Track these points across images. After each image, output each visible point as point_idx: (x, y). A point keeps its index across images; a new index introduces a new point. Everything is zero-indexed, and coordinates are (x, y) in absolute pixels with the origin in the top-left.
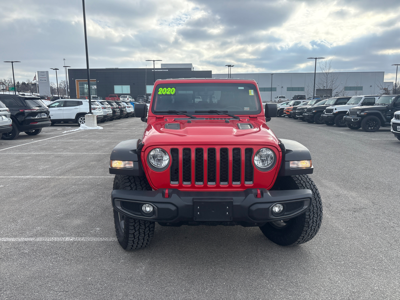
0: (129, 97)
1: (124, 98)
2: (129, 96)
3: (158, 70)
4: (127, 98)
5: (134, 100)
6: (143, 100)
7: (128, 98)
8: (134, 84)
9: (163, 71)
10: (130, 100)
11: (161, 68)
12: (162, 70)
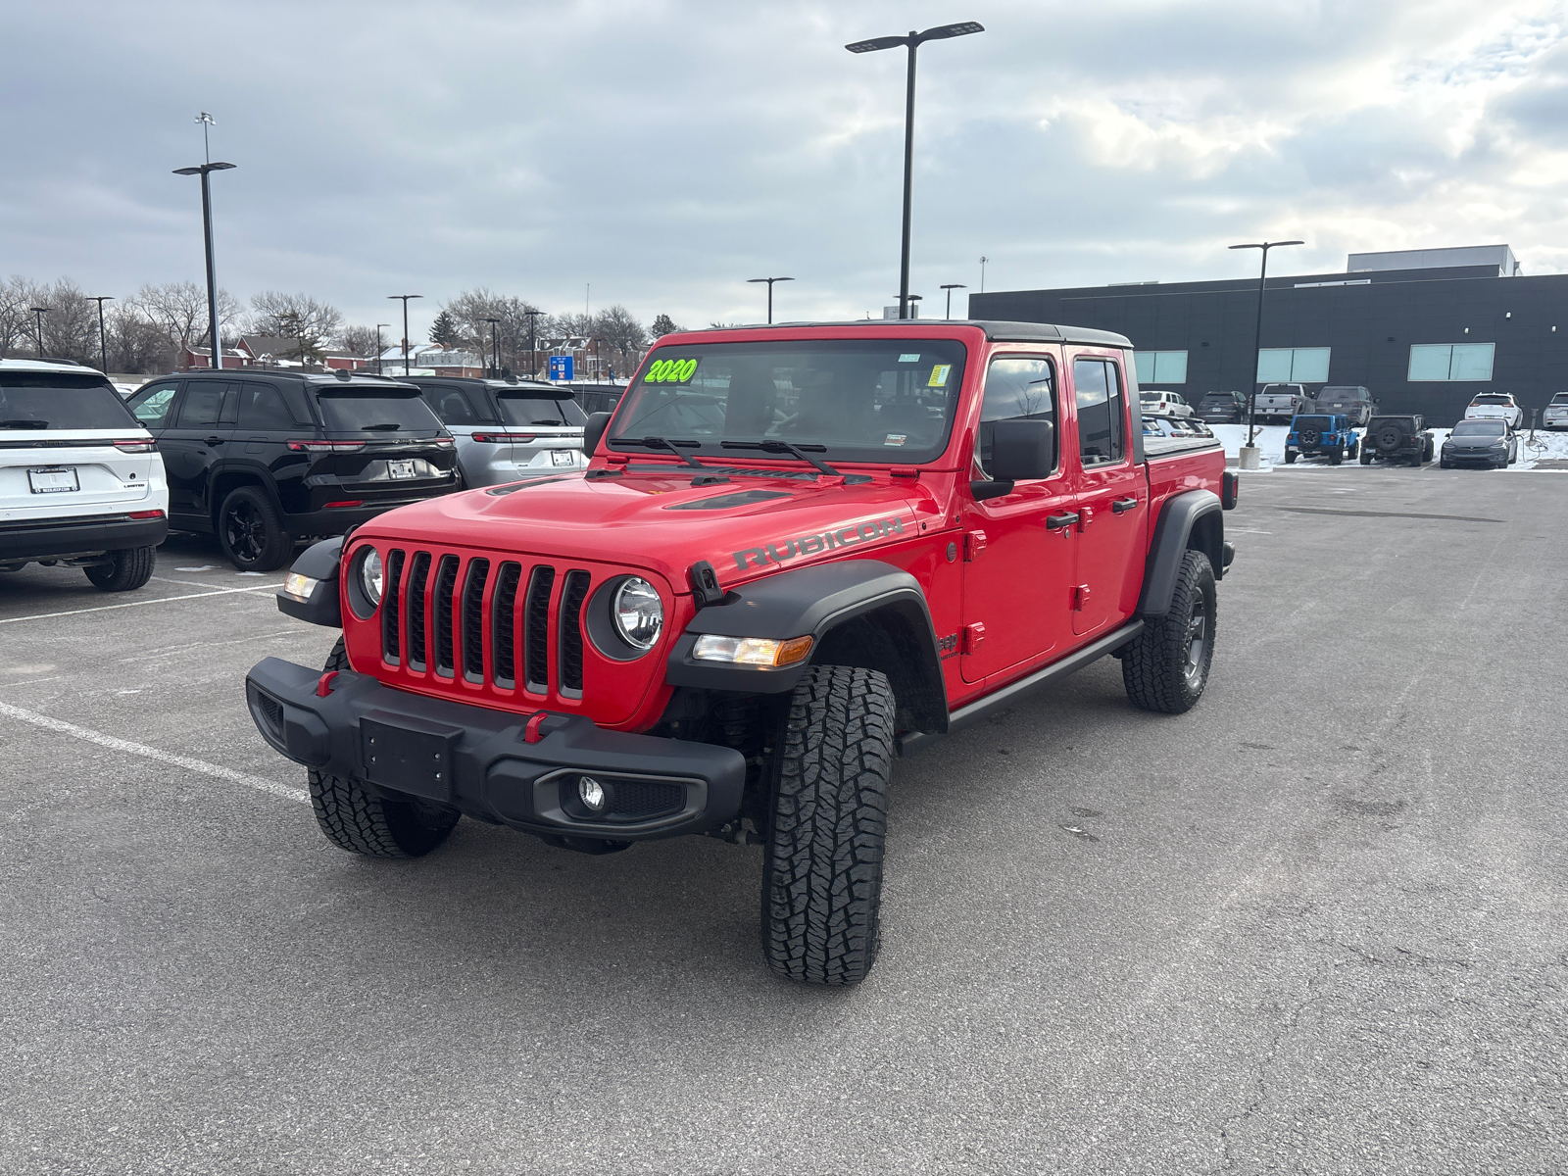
0: (1168, 396)
1: (1148, 403)
2: (1171, 393)
3: (1324, 284)
4: (1159, 402)
5: (1191, 409)
6: (1224, 410)
7: (1164, 399)
8: (1205, 345)
9: (1345, 286)
10: (1173, 409)
11: (1345, 272)
12: (1342, 283)
